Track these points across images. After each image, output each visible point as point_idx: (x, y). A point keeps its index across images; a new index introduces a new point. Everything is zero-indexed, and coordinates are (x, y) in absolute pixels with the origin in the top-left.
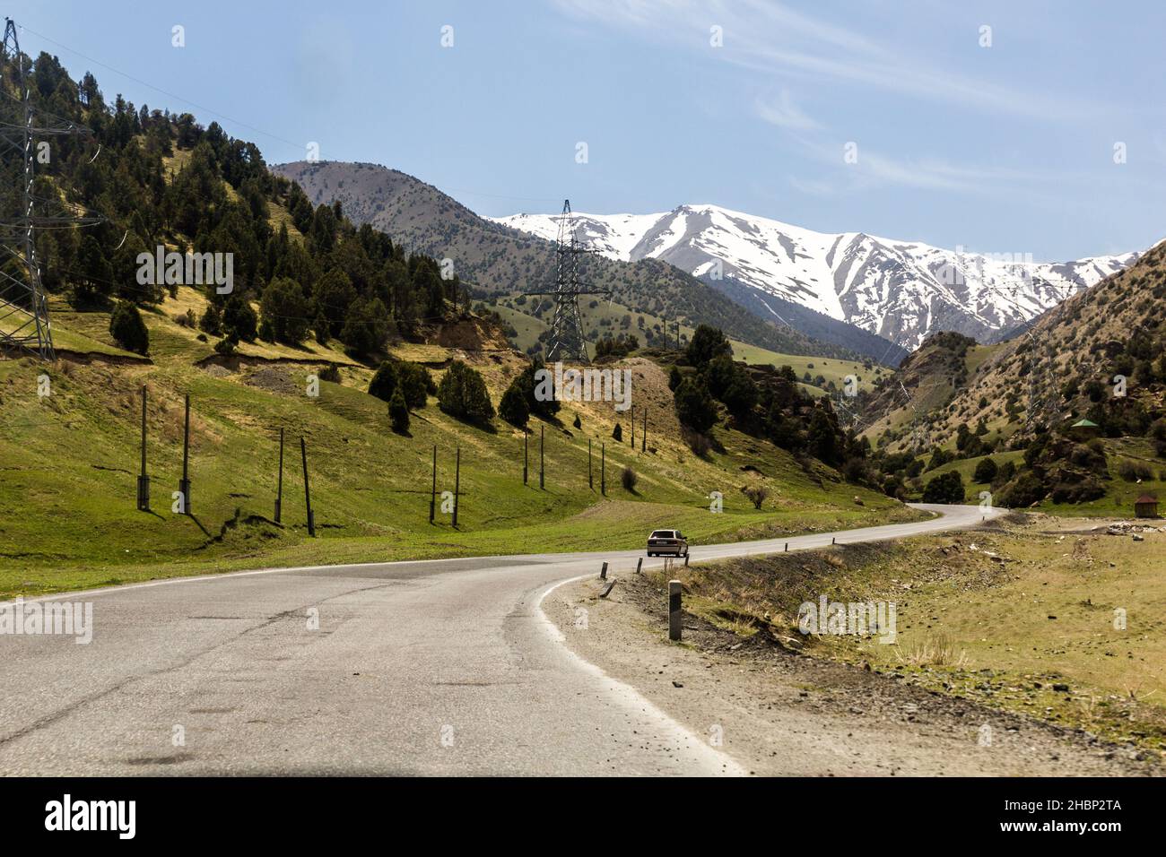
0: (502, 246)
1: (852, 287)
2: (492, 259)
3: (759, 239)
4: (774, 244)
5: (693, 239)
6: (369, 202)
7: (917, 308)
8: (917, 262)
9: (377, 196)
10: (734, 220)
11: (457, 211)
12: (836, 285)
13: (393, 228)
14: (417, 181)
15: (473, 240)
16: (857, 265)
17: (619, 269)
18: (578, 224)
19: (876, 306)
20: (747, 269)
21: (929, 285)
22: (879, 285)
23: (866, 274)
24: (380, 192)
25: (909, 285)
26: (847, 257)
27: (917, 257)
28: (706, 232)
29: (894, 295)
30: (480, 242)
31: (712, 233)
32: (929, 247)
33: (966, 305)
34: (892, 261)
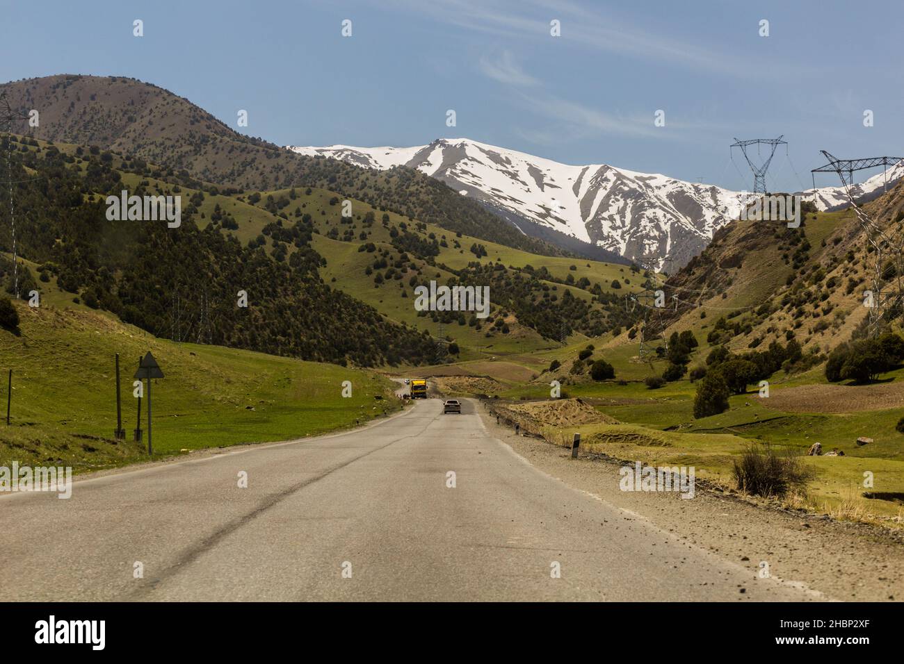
0: (252, 155)
1: (597, 214)
2: (241, 169)
3: (511, 170)
4: (524, 175)
5: (449, 170)
6: (121, 114)
7: (657, 233)
8: (656, 192)
9: (130, 108)
10: (487, 153)
11: (208, 123)
12: (582, 212)
13: (143, 139)
14: (170, 94)
15: (223, 149)
16: (601, 194)
17: (370, 177)
18: (343, 156)
19: (619, 232)
20: (500, 197)
21: (668, 212)
22: (622, 212)
23: (610, 203)
24: (133, 104)
25: (649, 213)
26: (592, 187)
27: (657, 187)
28: (461, 164)
29: (636, 222)
30: (230, 152)
31: (466, 164)
32: (667, 178)
33: (703, 231)
34: (634, 191)
